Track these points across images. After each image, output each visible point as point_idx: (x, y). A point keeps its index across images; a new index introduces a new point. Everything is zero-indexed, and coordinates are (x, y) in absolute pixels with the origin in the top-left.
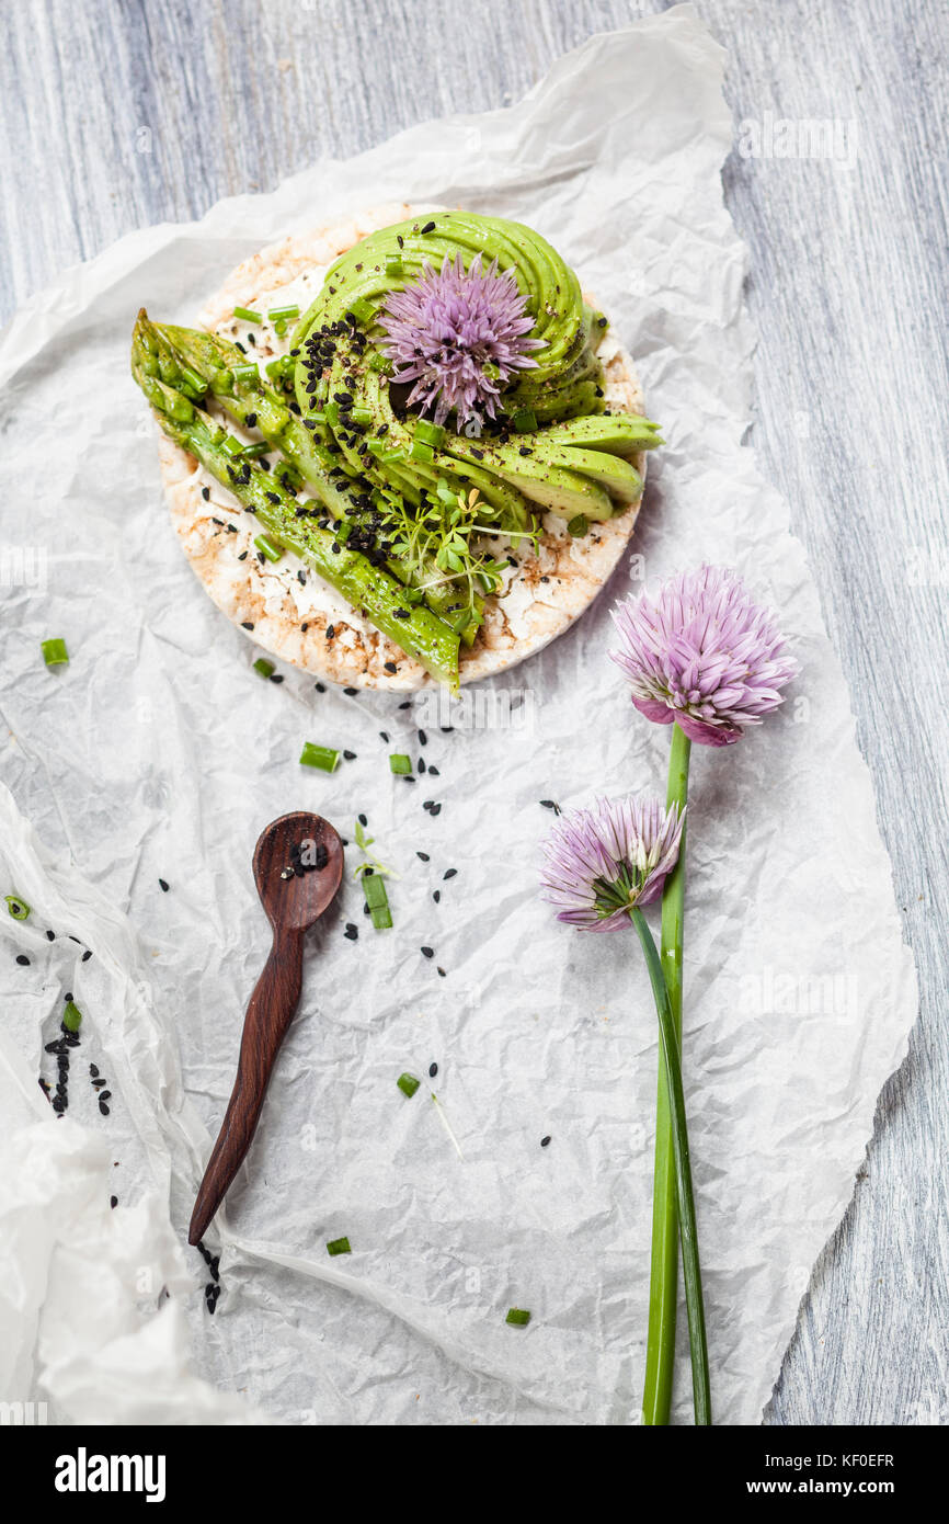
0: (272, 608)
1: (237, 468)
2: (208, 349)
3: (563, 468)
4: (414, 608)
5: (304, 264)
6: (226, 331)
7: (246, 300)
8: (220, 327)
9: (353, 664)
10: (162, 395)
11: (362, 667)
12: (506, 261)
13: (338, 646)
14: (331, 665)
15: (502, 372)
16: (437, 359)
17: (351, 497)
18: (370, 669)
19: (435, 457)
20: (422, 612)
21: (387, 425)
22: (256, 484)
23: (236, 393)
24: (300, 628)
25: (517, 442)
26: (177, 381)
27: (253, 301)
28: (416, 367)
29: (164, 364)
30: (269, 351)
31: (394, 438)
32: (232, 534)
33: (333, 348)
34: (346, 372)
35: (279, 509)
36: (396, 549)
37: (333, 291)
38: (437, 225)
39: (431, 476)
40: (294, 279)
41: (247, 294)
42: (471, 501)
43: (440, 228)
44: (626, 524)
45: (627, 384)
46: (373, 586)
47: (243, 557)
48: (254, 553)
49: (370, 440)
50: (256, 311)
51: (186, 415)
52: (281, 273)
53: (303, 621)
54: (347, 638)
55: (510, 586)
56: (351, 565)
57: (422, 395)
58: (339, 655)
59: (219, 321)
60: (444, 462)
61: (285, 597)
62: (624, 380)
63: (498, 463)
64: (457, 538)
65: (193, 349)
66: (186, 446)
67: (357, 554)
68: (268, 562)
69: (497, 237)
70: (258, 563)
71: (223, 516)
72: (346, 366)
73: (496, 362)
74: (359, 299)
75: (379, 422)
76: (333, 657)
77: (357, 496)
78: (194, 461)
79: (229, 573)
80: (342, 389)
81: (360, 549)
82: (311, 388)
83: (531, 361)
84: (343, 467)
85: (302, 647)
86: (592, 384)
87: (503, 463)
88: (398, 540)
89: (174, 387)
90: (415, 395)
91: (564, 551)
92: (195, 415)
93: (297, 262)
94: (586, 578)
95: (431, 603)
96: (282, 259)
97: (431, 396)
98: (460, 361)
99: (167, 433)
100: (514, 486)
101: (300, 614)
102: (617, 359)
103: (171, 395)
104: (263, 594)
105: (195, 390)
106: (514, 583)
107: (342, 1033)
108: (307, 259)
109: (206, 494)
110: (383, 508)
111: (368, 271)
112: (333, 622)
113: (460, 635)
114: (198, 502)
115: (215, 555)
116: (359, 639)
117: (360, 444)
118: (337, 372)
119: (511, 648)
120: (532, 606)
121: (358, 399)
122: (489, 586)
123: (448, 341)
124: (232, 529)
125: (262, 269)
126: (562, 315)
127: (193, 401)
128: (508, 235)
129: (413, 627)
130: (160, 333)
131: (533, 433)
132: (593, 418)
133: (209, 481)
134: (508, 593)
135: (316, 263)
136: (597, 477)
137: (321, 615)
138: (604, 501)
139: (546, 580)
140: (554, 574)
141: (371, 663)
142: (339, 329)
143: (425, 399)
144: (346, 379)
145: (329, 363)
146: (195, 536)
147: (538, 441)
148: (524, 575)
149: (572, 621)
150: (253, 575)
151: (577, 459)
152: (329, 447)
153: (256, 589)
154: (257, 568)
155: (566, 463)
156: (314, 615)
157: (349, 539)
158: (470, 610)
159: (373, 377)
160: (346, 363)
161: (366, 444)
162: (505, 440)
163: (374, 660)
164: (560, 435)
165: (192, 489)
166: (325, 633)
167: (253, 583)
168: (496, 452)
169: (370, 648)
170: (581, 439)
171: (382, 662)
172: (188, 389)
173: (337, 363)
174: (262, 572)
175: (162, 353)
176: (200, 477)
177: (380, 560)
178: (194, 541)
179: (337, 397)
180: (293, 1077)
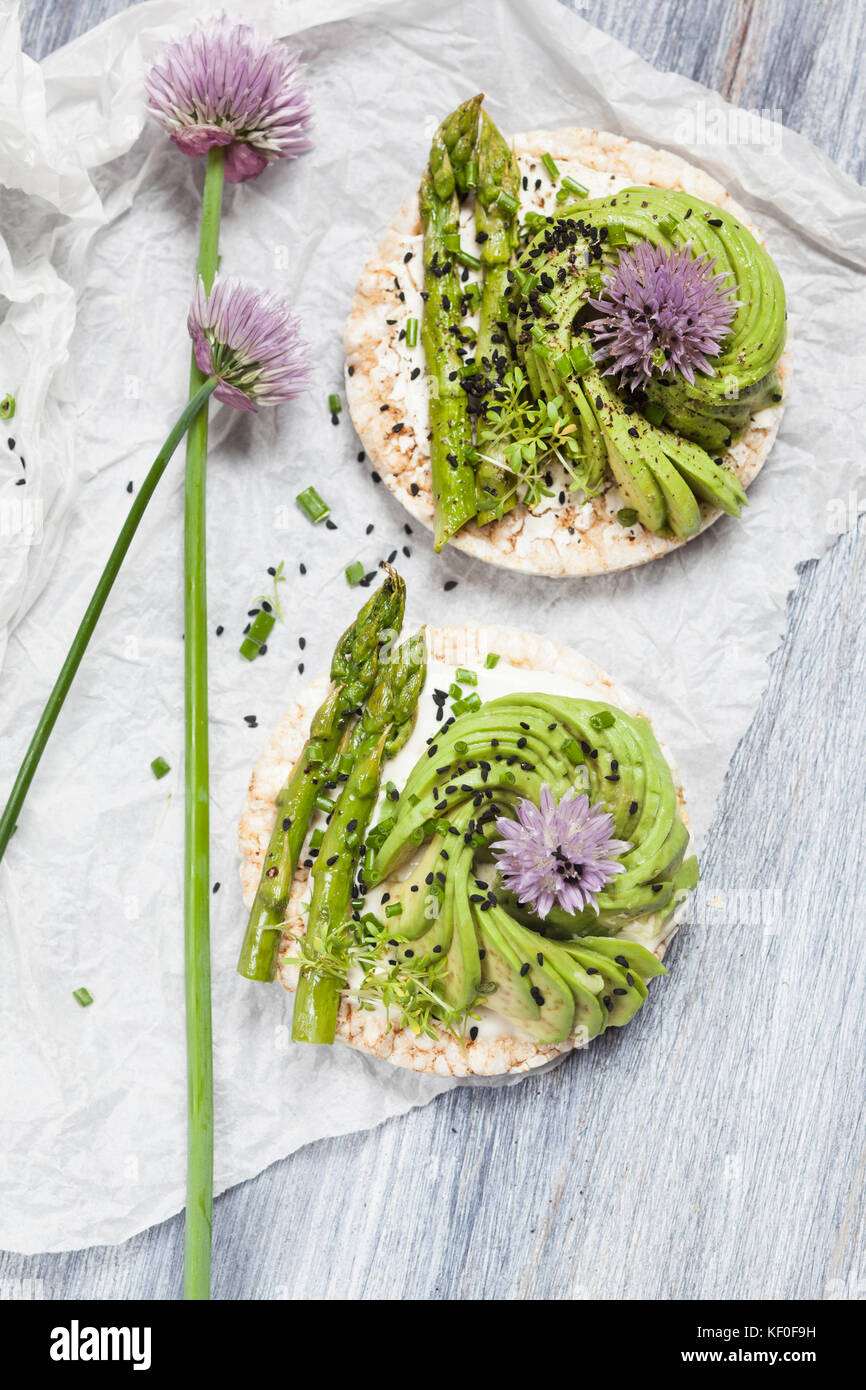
0: (377, 374)
1: (442, 260)
2: (499, 163)
3: (649, 468)
4: (465, 464)
5: (622, 168)
6: (527, 162)
7: (560, 154)
8: (525, 156)
9: (393, 463)
10: (440, 164)
11: (397, 470)
12: (745, 294)
13: (394, 441)
14: (378, 449)
15: (666, 364)
16: (631, 313)
17: (496, 352)
18: (401, 477)
19: (570, 378)
20: (468, 473)
21: (558, 327)
22: (443, 283)
23: (490, 210)
24: (382, 405)
25: (634, 421)
26: (460, 165)
27: (564, 160)
28: (614, 306)
29: (462, 144)
30: (542, 204)
31: (556, 339)
32: (399, 300)
33: (574, 241)
34: (566, 265)
35: (442, 313)
36: (491, 415)
37: (613, 203)
38: (723, 227)
39: (557, 389)
40: (605, 171)
41: (565, 152)
42: (566, 431)
43: (723, 230)
44: (660, 546)
45: (754, 455)
46: (453, 423)
47: (391, 323)
48: (401, 326)
49: (538, 326)
50: (559, 168)
51: (443, 193)
52: (601, 159)
53: (388, 403)
54: (405, 442)
55: (545, 512)
56: (452, 396)
57: (602, 329)
58: (390, 448)
59: (529, 152)
60: (573, 387)
61: (393, 375)
62: (755, 451)
63: (607, 422)
64: (533, 445)
65: (491, 153)
66: (425, 213)
67: (463, 393)
68: (404, 341)
69: (755, 272)
70: (397, 336)
71: (405, 283)
72: (570, 261)
73: (668, 355)
74: (622, 225)
75: (556, 319)
76: (386, 445)
77: (500, 355)
78: (422, 228)
79: (371, 324)
80: (553, 274)
81: (468, 391)
82: (535, 254)
83: (693, 376)
84: (510, 326)
85: (371, 419)
86: (727, 432)
87: (611, 425)
88: (498, 410)
89: (453, 166)
90: (598, 324)
91: (603, 525)
92: (449, 198)
93: (619, 161)
94: (601, 556)
95: (480, 473)
96: (611, 151)
97: (606, 335)
98: (644, 330)
99: (420, 192)
100: (606, 449)
101: (391, 397)
102: (765, 431)
103: (447, 169)
104: (380, 360)
105: (466, 182)
106: (549, 512)
107: (152, 697)
108: (626, 166)
109: (408, 257)
110: (508, 379)
111: (649, 212)
112: (407, 424)
113: (478, 512)
114: (398, 258)
115: (375, 303)
116: (412, 450)
117: (529, 322)
118: (561, 259)
119: (505, 553)
120: (546, 539)
121: (557, 290)
122: (530, 499)
123: (648, 310)
124: (402, 297)
125: (591, 144)
126: (746, 366)
127: (457, 187)
128: (764, 279)
129: (453, 476)
130: (481, 121)
131: (654, 426)
132: (704, 455)
133: (418, 251)
134: (540, 516)
135: (630, 175)
136: (667, 497)
137: (404, 411)
138: (658, 516)
139: (572, 531)
140: (582, 533)
141: (406, 473)
142: (588, 232)
143: (599, 333)
144: (562, 270)
145: (561, 249)
146: (373, 278)
147: (650, 434)
148: (562, 514)
149: (563, 576)
150: (386, 341)
151: (665, 471)
152: (511, 304)
153: (379, 352)
154: (393, 338)
155: (653, 466)
156: (398, 406)
157: (467, 378)
158: (498, 503)
159: (583, 286)
160: (572, 259)
161: (532, 325)
162: (628, 412)
163: (409, 473)
164: (669, 444)
165: (402, 245)
166: (394, 424)
167: (381, 346)
168: (614, 414)
169: (414, 463)
170: (680, 461)
171: (413, 480)
172: (462, 176)
173: (567, 253)
174: (393, 345)
175: (468, 136)
176: (415, 243)
177: (476, 410)
178: (370, 281)
179: (544, 275)
180: (91, 694)
